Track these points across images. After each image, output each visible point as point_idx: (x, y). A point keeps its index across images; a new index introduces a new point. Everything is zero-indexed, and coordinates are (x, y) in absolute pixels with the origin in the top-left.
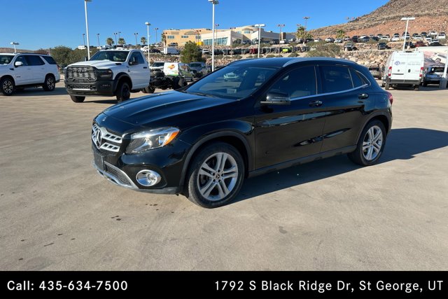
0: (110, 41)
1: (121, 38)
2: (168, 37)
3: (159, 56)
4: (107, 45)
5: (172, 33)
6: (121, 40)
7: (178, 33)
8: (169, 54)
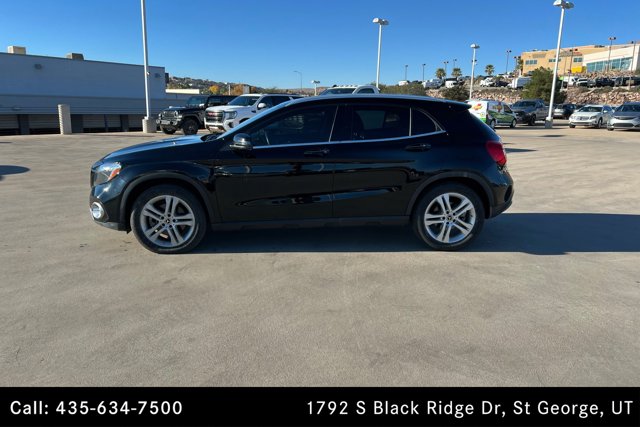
0: (441, 72)
1: (456, 67)
2: (527, 62)
3: (503, 92)
4: (436, 78)
5: (534, 56)
6: (456, 70)
7: (544, 56)
8: (519, 88)
